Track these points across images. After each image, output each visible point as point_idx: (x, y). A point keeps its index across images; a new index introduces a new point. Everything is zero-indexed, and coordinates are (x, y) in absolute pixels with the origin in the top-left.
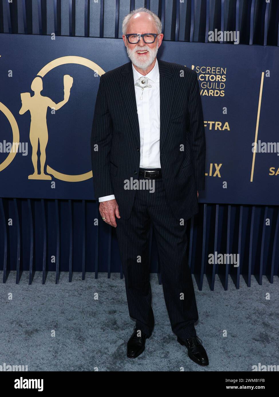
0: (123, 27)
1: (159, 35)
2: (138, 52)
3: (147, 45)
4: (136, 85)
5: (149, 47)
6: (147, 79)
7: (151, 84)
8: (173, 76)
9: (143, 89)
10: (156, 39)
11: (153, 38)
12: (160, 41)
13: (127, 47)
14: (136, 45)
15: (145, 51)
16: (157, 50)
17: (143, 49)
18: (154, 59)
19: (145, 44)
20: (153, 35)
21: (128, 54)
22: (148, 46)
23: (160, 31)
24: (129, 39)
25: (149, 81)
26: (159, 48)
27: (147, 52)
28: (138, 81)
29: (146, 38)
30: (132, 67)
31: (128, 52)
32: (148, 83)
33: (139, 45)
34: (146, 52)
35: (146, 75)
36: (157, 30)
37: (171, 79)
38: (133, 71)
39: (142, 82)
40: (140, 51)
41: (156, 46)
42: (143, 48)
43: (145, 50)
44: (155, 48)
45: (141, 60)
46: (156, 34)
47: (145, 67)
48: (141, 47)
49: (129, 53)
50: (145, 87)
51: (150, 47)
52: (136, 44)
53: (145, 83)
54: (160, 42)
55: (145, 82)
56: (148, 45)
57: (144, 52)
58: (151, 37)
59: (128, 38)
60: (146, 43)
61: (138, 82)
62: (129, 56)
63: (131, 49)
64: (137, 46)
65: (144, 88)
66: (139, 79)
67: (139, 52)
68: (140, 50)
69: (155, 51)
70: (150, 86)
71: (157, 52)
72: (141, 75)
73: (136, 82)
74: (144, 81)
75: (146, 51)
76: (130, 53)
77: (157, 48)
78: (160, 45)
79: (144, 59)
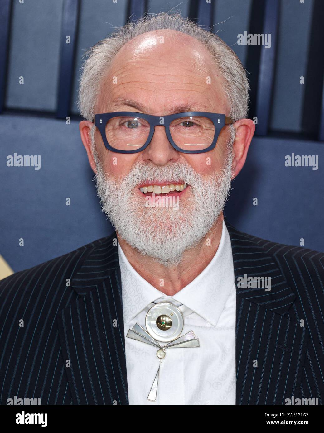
0: (81, 89)
1: (237, 125)
2: (145, 190)
3: (182, 159)
4: (132, 335)
5: (191, 170)
6: (181, 309)
7: (198, 333)
8: (296, 299)
9: (161, 353)
10: (220, 139)
11: (210, 133)
12: (241, 150)
13: (97, 169)
14: (136, 160)
15: (175, 184)
16: (226, 186)
17: (166, 174)
18: (212, 221)
19: (175, 155)
20: (211, 117)
21: (103, 200)
22: (190, 163)
23: (240, 106)
24: (109, 135)
25: (190, 320)
26: (236, 178)
27: (181, 188)
28: (142, 316)
29: (179, 131)
30: (117, 256)
31: (99, 191)
32: (186, 329)
33: (149, 160)
34: (178, 188)
35: (175, 292)
36: (230, 103)
37: (286, 316)
38: (122, 275)
39: (159, 321)
40: (155, 184)
41: (223, 165)
42: (165, 169)
43: (176, 178)
44: (217, 174)
45: (156, 220)
46: (223, 117)
47: (175, 252)
48: (160, 165)
49: (107, 193)
50: (171, 345)
51: (195, 169)
52: (134, 156)
53: (172, 327)
54: (241, 154)
55: (170, 324)
56: (186, 159)
57: (172, 188)
58: (200, 126)
59: (101, 130)
60: (179, 151)
61: (140, 321)
62: (107, 209)
63: (115, 179)
64: (140, 162)
65: (168, 347)
66: (147, 310)
67: (150, 189)
68: (151, 178)
69: (219, 185)
70: (195, 343)
71: (225, 194)
72: (153, 294)
73: (134, 322)
74: (167, 320)
75: (181, 183)
76: (110, 195)
77: (229, 175)
78: (240, 167)
79: (168, 219)
